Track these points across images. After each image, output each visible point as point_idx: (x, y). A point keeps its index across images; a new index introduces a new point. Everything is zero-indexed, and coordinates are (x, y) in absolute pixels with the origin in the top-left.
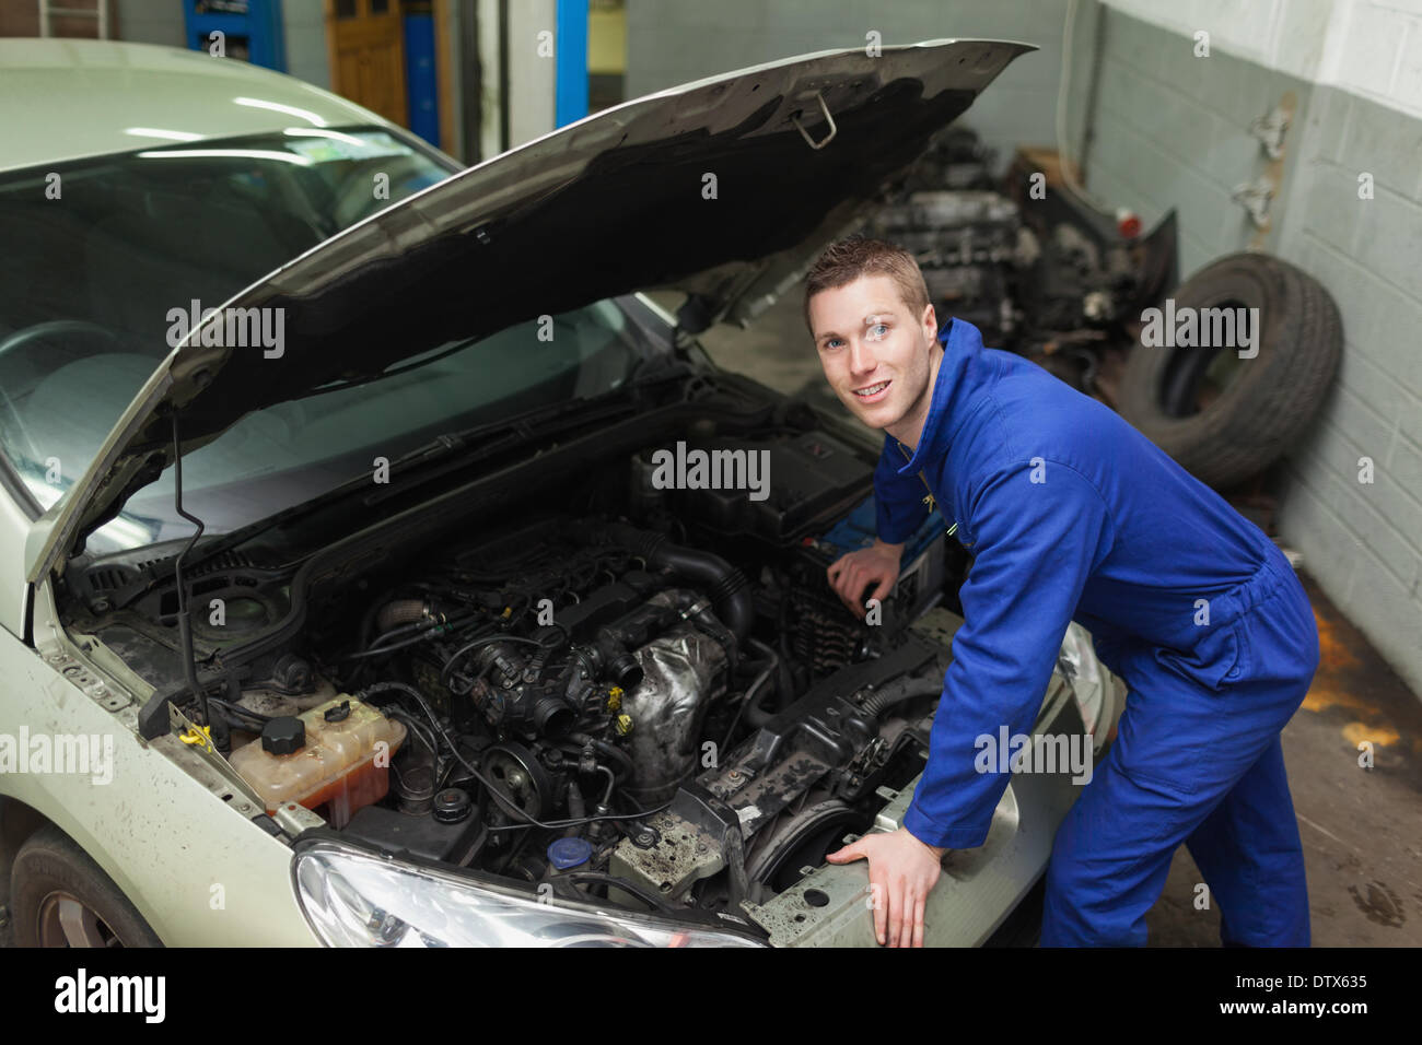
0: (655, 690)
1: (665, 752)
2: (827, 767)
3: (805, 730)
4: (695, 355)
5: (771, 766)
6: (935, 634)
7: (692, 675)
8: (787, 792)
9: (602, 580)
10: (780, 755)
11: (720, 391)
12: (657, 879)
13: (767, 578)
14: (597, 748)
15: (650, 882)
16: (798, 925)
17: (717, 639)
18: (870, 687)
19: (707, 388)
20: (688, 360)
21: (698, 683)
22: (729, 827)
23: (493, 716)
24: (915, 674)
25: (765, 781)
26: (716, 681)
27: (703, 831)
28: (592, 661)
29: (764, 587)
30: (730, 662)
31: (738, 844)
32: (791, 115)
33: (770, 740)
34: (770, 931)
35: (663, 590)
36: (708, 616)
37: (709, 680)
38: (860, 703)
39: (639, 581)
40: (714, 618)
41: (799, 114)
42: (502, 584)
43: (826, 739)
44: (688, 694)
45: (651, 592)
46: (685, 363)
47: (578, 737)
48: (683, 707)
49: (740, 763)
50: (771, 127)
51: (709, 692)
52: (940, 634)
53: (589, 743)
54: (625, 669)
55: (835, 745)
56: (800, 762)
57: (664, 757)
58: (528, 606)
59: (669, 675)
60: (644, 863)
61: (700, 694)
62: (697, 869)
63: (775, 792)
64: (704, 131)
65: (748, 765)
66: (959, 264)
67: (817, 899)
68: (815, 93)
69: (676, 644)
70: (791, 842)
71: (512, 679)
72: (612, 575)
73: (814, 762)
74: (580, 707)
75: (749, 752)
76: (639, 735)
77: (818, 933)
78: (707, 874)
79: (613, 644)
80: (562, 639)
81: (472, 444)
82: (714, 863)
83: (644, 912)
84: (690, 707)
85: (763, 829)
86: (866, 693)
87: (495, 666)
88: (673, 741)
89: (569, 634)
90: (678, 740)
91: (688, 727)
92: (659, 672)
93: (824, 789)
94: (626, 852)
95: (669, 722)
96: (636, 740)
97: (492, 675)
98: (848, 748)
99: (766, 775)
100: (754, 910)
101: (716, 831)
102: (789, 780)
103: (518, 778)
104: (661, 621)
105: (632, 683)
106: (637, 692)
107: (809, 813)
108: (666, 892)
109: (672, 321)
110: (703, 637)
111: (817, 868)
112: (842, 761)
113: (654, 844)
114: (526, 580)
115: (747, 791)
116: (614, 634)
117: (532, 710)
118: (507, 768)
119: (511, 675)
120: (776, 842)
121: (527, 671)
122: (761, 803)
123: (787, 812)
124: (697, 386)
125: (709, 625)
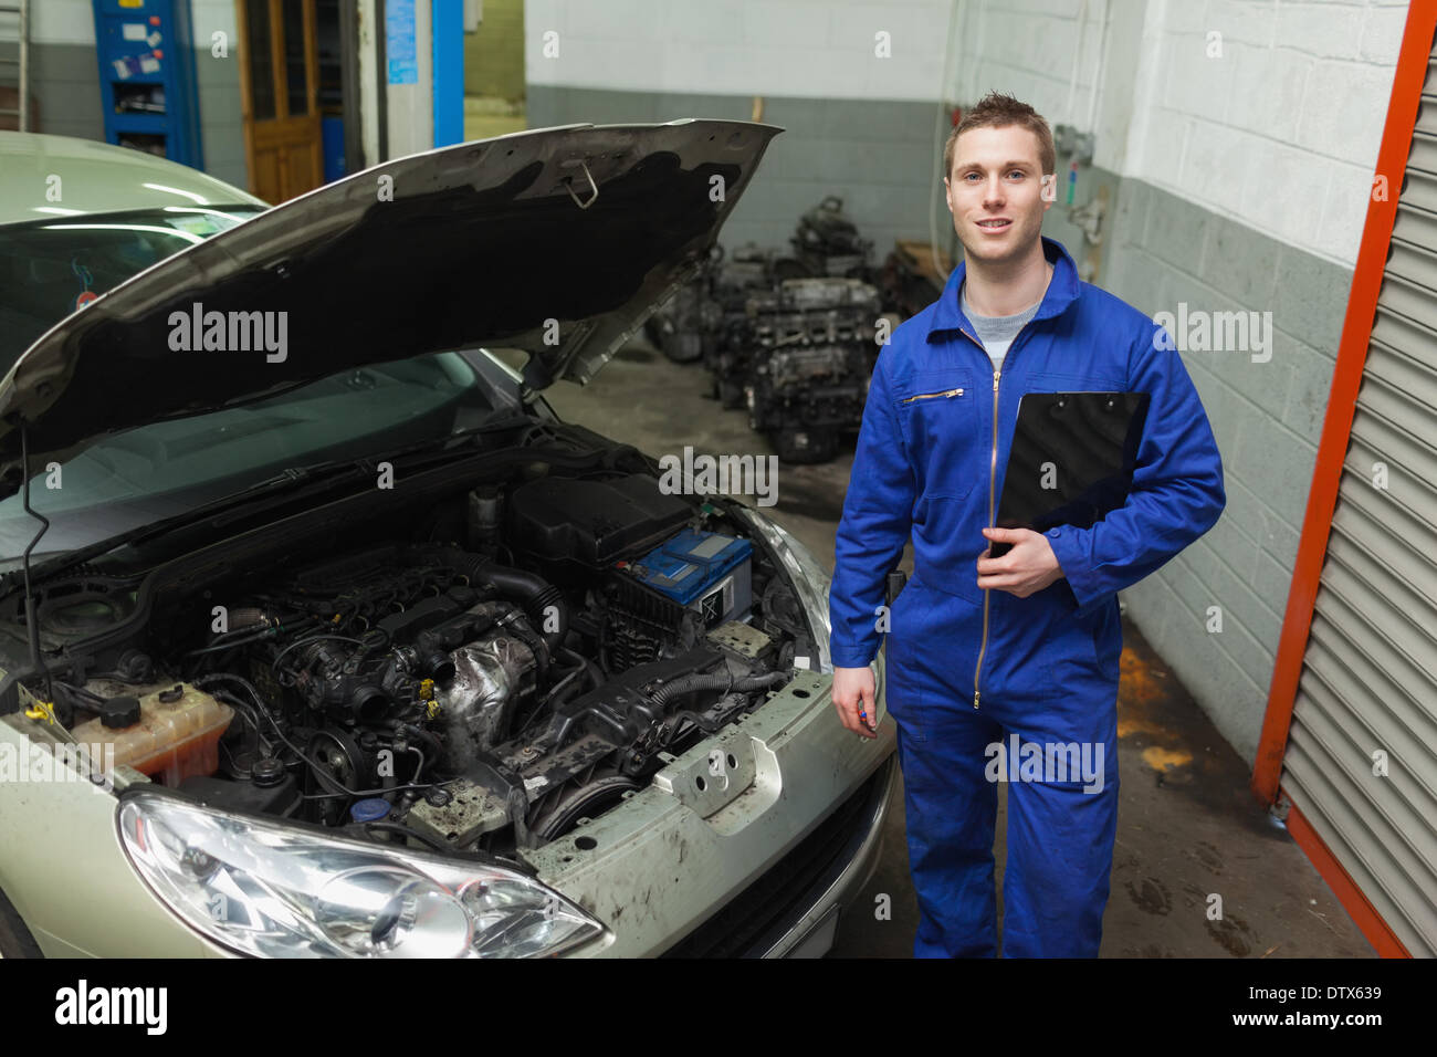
0: (467, 685)
1: (477, 742)
2: (613, 747)
3: (594, 714)
4: (540, 409)
5: (563, 746)
6: (728, 641)
7: (502, 671)
8: (574, 766)
9: (429, 593)
10: (572, 736)
11: (558, 439)
12: (444, 830)
13: (590, 601)
14: (408, 732)
15: (438, 833)
16: (566, 864)
17: (528, 643)
18: (660, 681)
19: (545, 436)
20: (535, 414)
21: (507, 680)
22: (514, 789)
23: (314, 702)
24: (702, 672)
25: (556, 758)
26: (525, 679)
27: (491, 793)
28: (409, 659)
29: (588, 609)
30: (538, 663)
31: (520, 802)
32: (563, 180)
33: (562, 723)
34: (538, 868)
35: (482, 602)
36: (523, 626)
37: (518, 677)
38: (650, 695)
39: (462, 594)
40: (527, 626)
41: (569, 180)
42: (335, 596)
43: (613, 722)
44: (498, 689)
45: (470, 606)
46: (530, 417)
47: (393, 722)
48: (493, 700)
49: (535, 742)
50: (543, 187)
51: (519, 688)
52: (734, 641)
53: (401, 727)
54: (439, 664)
55: (620, 727)
56: (590, 743)
57: (476, 746)
58: (356, 612)
59: (482, 673)
60: (435, 818)
61: (508, 690)
62: (483, 823)
63: (563, 766)
64: (469, 188)
65: (541, 744)
66: (825, 344)
67: (586, 844)
68: (578, 162)
69: (488, 645)
70: (574, 809)
71: (333, 670)
72: (437, 590)
73: (603, 742)
74: (393, 695)
75: (543, 733)
76: (452, 726)
77: (582, 871)
78: (491, 828)
79: (428, 644)
80: (385, 640)
81: (315, 477)
82: (498, 819)
83: (427, 851)
84: (500, 701)
85: (549, 797)
86: (655, 686)
87: (319, 661)
88: (482, 733)
89: (391, 636)
90: (488, 731)
91: (497, 719)
92: (472, 670)
93: (612, 768)
94: (421, 810)
95: (480, 714)
96: (450, 730)
97: (317, 669)
98: (633, 731)
99: (558, 752)
100: (528, 854)
101: (502, 792)
102: (578, 757)
103: (339, 759)
104: (477, 626)
105: (445, 678)
106: (451, 687)
107: (595, 785)
108: (453, 840)
109: (519, 379)
110: (514, 641)
111: (592, 818)
112: (626, 741)
113: (447, 804)
114: (357, 592)
115: (537, 766)
116: (431, 637)
117: (349, 697)
118: (330, 751)
119: (332, 667)
120: (562, 808)
121: (347, 664)
122: (548, 775)
123: (573, 783)
124: (536, 434)
125: (521, 631)
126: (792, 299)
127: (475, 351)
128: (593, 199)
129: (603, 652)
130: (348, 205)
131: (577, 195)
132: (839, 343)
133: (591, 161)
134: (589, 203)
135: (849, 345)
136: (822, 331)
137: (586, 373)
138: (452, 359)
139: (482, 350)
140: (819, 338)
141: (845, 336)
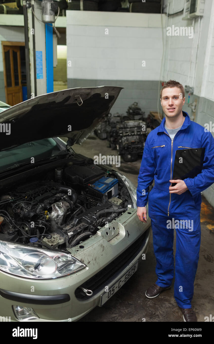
0: (55, 212)
1: (57, 224)
2: (88, 225)
3: (83, 218)
4: (71, 150)
5: (77, 225)
6: (113, 202)
7: (63, 209)
8: (79, 230)
9: (46, 191)
10: (78, 223)
11: (75, 157)
12: (50, 244)
13: (82, 193)
14: (42, 223)
15: (49, 245)
16: (77, 252)
17: (68, 202)
18: (98, 211)
19: (72, 156)
20: (70, 152)
21: (64, 211)
22: (66, 235)
23: (21, 216)
24: (107, 208)
25: (75, 228)
26: (68, 210)
27: (61, 236)
28: (42, 206)
29: (82, 195)
30: (71, 207)
31: (67, 238)
33: (76, 220)
34: (71, 252)
35: (58, 193)
36: (67, 198)
37: (66, 210)
38: (96, 214)
39: (54, 192)
40: (68, 199)
41: (76, 100)
42: (26, 192)
43: (87, 220)
44: (62, 213)
45: (56, 194)
46: (69, 152)
47: (39, 220)
48: (61, 215)
49: (70, 225)
50: (70, 102)
51: (66, 212)
52: (114, 202)
53: (40, 221)
54: (49, 207)
55: (89, 221)
56: (83, 225)
57: (57, 225)
58: (30, 196)
59: (58, 209)
60: (48, 241)
61: (64, 213)
62: (59, 243)
63: (77, 230)
64: (54, 102)
65: (72, 225)
66: (134, 135)
67: (82, 247)
68: (78, 96)
69: (60, 203)
70: (79, 240)
71: (25, 209)
72: (48, 191)
73: (85, 224)
74: (39, 214)
75: (72, 223)
76: (52, 221)
77: (81, 253)
78: (61, 244)
79: (46, 203)
80: (37, 202)
81: (21, 166)
82: (62, 242)
83: (46, 249)
84: (62, 215)
85: (73, 237)
86: (97, 212)
87: (22, 207)
88: (59, 222)
89: (38, 201)
90: (60, 222)
91: (62, 219)
92: (56, 209)
93: (88, 230)
94: (45, 240)
95: (58, 218)
96: (52, 222)
97: (22, 209)
98: (92, 222)
99: (75, 227)
100: (69, 249)
101: (63, 236)
102: (80, 228)
103: (27, 229)
104: (57, 199)
105: (50, 210)
106: (52, 212)
107: (84, 234)
108: (52, 246)
109: (66, 144)
110: (66, 202)
111: (83, 241)
112: (90, 224)
113: (51, 238)
114: (30, 191)
115: (71, 230)
116: (47, 201)
117: (29, 215)
118: (25, 227)
119: (25, 208)
120: (76, 239)
121: (28, 208)
122: (73, 232)
123: (79, 234)
124: (70, 156)
125: (67, 200)
126: (127, 125)
127: (56, 138)
128: (82, 104)
129: (85, 204)
130: (28, 106)
131: (78, 103)
132: (137, 135)
133: (81, 95)
134: (81, 105)
135: (139, 135)
136: (133, 132)
137: (81, 142)
138: (52, 140)
139: (58, 137)
140: (133, 134)
141: (139, 133)
